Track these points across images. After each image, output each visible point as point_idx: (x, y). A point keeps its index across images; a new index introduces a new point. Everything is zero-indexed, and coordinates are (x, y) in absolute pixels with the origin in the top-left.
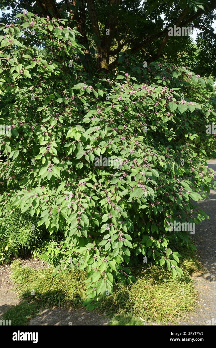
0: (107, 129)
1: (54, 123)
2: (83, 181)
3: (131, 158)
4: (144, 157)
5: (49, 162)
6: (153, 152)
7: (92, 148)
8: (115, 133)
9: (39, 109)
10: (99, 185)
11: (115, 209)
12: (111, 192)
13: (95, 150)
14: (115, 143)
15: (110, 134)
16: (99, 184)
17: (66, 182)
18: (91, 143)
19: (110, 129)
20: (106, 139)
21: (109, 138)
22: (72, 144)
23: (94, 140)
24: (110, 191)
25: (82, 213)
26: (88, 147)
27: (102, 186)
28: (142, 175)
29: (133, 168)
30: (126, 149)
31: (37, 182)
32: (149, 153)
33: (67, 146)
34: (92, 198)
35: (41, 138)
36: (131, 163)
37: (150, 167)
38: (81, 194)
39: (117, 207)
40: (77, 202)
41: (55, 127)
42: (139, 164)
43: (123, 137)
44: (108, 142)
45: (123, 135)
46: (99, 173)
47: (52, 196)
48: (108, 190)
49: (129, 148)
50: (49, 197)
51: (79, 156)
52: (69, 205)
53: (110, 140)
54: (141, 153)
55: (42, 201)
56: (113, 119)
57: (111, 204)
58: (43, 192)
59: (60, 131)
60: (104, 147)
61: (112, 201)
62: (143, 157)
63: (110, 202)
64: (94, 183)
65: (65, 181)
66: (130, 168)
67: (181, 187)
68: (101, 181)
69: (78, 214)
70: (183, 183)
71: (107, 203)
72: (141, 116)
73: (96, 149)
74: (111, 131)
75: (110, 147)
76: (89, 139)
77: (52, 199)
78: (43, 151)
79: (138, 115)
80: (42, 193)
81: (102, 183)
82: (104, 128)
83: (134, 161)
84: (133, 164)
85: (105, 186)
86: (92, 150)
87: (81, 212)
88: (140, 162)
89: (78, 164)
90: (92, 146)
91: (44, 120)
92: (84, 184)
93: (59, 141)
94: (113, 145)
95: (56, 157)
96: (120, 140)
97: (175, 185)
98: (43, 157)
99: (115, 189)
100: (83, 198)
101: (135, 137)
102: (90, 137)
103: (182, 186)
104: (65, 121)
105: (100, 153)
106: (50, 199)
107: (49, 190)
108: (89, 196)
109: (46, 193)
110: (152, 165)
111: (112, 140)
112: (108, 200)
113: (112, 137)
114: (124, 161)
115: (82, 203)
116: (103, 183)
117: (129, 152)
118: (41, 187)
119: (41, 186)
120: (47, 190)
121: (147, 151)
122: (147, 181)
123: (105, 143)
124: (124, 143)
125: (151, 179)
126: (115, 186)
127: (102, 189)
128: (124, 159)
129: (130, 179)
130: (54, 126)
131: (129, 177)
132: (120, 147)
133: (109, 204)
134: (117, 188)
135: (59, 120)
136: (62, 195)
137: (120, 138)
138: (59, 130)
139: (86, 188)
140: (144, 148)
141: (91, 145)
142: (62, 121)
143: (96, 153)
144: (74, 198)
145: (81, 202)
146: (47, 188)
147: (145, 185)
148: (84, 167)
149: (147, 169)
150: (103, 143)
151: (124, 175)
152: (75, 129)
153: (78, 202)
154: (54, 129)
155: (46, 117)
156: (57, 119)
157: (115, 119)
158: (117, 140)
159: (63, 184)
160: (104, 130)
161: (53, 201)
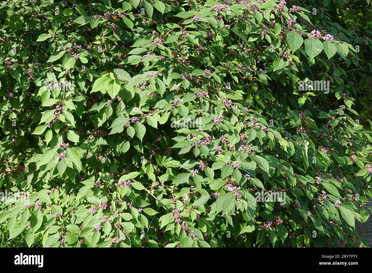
0: (172, 75)
1: (69, 64)
2: (126, 179)
3: (216, 133)
4: (243, 131)
5: (60, 139)
6: (259, 122)
7: (142, 113)
8: (187, 84)
9: (42, 38)
10: (160, 187)
11: (187, 235)
12: (181, 201)
13: (149, 116)
14: (186, 104)
15: (176, 87)
16: (160, 184)
17: (96, 179)
18: (142, 103)
19: (177, 76)
20: (168, 95)
21: (175, 94)
22: (106, 104)
23: (148, 98)
24: (181, 199)
25: (122, 241)
26: (136, 110)
27: (165, 188)
28: (234, 167)
29: (219, 153)
30: (207, 114)
31: (43, 180)
32: (251, 124)
33: (97, 108)
34: (142, 213)
35: (44, 94)
36: (216, 142)
37: (252, 151)
38: (122, 203)
39: (194, 231)
40: (112, 218)
41: (72, 71)
42: (232, 145)
43: (202, 92)
44: (171, 101)
45: (203, 87)
46: (161, 162)
47: (70, 206)
48: (177, 196)
49: (214, 113)
50: (64, 209)
51: (117, 128)
52: (97, 225)
53: (177, 98)
54: (236, 123)
55: (49, 217)
56: (187, 58)
57: (181, 223)
58: (52, 200)
59: (81, 80)
60: (166, 112)
61: (183, 219)
62: (239, 131)
63: (179, 221)
64: (151, 182)
65: (93, 178)
66: (214, 153)
67: (324, 192)
68: (163, 178)
69: (114, 242)
70: (326, 185)
71: (172, 223)
72: (241, 52)
73: (151, 114)
74: (179, 81)
75: (176, 111)
76: (137, 95)
77: (69, 213)
78: (47, 117)
79: (236, 50)
80: (51, 202)
81: (165, 183)
82: (165, 73)
83: (222, 138)
84: (220, 145)
85: (171, 189)
86: (143, 116)
87: (120, 240)
88: (234, 140)
89: (121, 145)
90: (144, 110)
91: (53, 59)
92: (128, 183)
93: (80, 98)
94: (183, 107)
95: (73, 129)
96: (195, 97)
97: (311, 188)
98: (48, 129)
99: (191, 196)
100: (125, 211)
101: (227, 92)
102: (139, 91)
103: (325, 190)
104: (92, 61)
105: (158, 122)
106: (65, 213)
107: (65, 194)
108: (138, 208)
109: (58, 202)
110: (256, 148)
111: (181, 98)
112: (176, 216)
113: (181, 91)
114: (201, 139)
115: (123, 220)
116: (168, 183)
117: (213, 121)
118: (50, 189)
119: (49, 187)
120: (61, 195)
121: (248, 121)
122: (242, 180)
123: (167, 103)
124: (204, 103)
125: (251, 177)
126: (189, 189)
127: (166, 194)
128: (202, 134)
129: (212, 174)
130: (71, 69)
131: (210, 172)
132: (195, 111)
133: (176, 224)
134: (195, 192)
135: (81, 58)
136: (87, 206)
137: (196, 94)
138: (80, 78)
139: (132, 191)
140: (242, 114)
141: (142, 107)
142: (85, 61)
143: (149, 123)
144: (109, 211)
145: (120, 220)
146: (61, 191)
147: (240, 188)
148: (132, 151)
149: (246, 156)
150: (161, 104)
151: (200, 167)
152: (109, 76)
153: (116, 219)
154: (70, 76)
155: (56, 53)
156: (76, 56)
157: (190, 57)
158: (190, 97)
159: (89, 183)
160: (166, 78)
161: (70, 217)
